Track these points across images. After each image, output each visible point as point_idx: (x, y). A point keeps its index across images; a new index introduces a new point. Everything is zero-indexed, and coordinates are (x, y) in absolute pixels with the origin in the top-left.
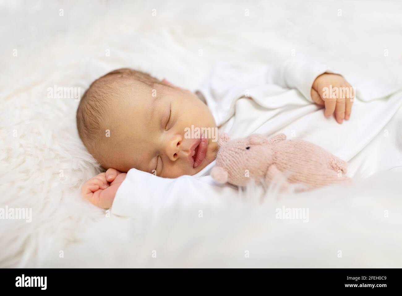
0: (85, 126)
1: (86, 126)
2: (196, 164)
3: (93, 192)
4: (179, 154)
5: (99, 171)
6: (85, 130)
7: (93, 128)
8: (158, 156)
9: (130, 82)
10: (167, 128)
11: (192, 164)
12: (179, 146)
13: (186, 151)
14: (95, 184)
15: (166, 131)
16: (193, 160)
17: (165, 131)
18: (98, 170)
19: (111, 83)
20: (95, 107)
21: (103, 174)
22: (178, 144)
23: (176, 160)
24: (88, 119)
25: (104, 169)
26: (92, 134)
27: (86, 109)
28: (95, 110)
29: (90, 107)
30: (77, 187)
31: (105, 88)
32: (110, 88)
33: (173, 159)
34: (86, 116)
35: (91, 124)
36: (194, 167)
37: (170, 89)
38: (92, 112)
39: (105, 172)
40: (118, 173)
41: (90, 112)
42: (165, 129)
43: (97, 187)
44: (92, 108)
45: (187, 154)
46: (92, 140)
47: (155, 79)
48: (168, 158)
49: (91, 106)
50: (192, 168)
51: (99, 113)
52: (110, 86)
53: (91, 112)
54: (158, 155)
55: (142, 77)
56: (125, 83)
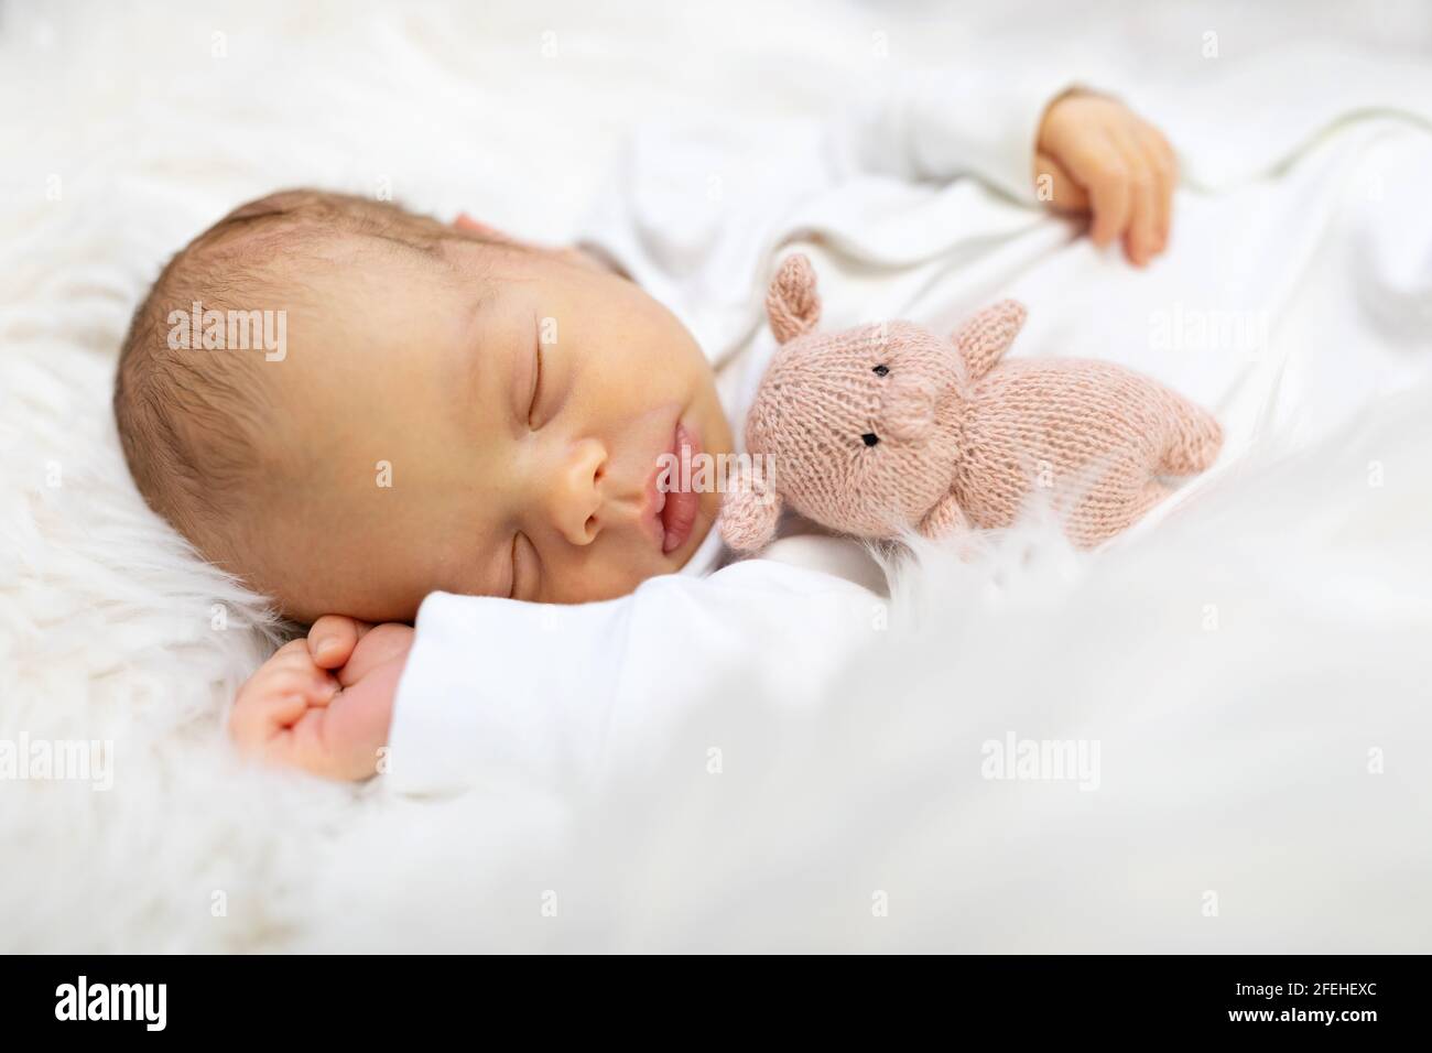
0: (180, 462)
1: (188, 462)
2: (673, 542)
3: (288, 726)
4: (603, 517)
5: (277, 640)
6: (185, 475)
7: (224, 466)
8: (516, 536)
9: (345, 247)
10: (536, 418)
11: (659, 544)
12: (600, 482)
13: (634, 498)
14: (287, 694)
15: (534, 430)
16: (660, 528)
17: (530, 433)
18: (269, 634)
19: (261, 262)
20: (212, 373)
21: (296, 645)
22: (597, 475)
23: (596, 539)
24: (192, 429)
25: (296, 625)
26: (223, 489)
27: (172, 386)
28: (216, 385)
29: (191, 376)
30: (211, 717)
31: (240, 287)
32: (261, 282)
33: (584, 538)
34: (178, 418)
35: (211, 449)
36: (665, 551)
37: (513, 254)
38: (205, 397)
39: (305, 636)
40: (360, 629)
41: (192, 399)
42: (530, 423)
43: (297, 702)
44: (203, 380)
45: (634, 512)
46: (229, 514)
47: (428, 219)
48: (562, 536)
49: (193, 372)
50: (661, 555)
51: (239, 395)
52: (262, 276)
53: (198, 397)
54: (514, 531)
55: (383, 220)
56: (324, 256)
